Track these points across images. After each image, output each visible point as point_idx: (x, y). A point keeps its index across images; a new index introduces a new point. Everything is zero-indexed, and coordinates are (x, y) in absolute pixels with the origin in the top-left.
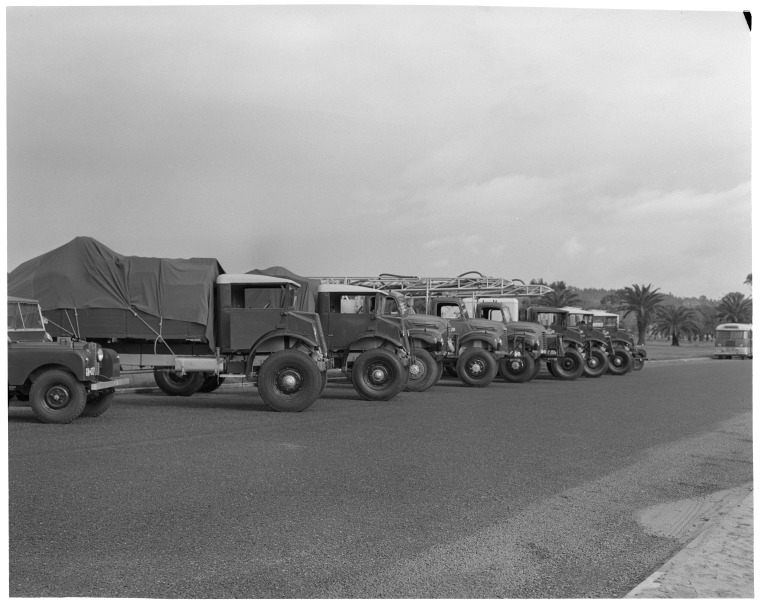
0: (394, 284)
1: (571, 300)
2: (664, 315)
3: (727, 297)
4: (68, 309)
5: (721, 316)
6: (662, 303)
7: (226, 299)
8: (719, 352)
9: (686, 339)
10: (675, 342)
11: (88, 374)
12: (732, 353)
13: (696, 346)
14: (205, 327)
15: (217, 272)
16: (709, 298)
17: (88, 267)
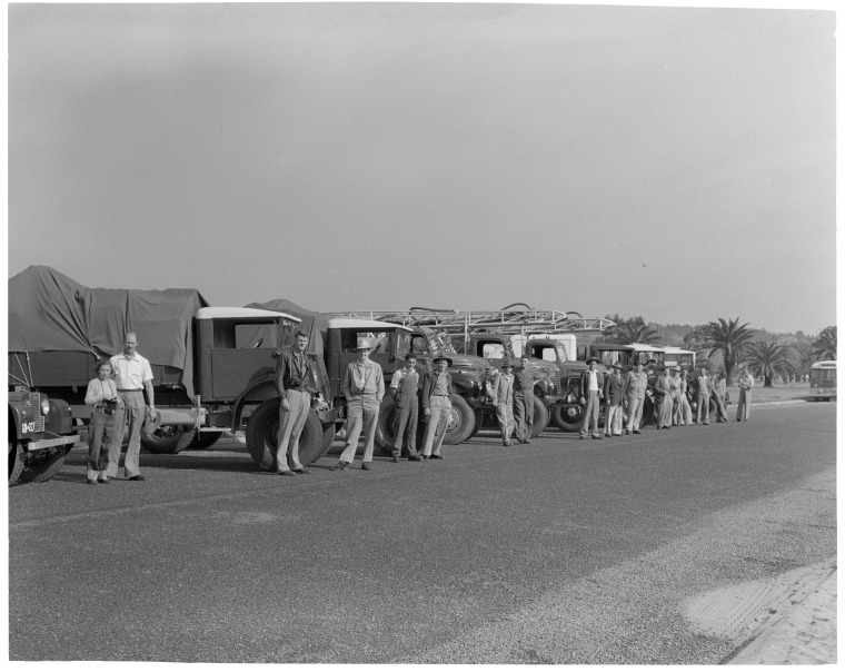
0: (427, 319)
1: (649, 337)
2: (755, 354)
3: (824, 332)
4: (18, 353)
5: (819, 353)
6: (752, 340)
7: (208, 338)
8: (814, 394)
9: (780, 379)
10: (768, 383)
11: (24, 431)
12: (829, 395)
13: (792, 388)
14: (181, 371)
15: (199, 305)
16: (806, 334)
17: (42, 302)
